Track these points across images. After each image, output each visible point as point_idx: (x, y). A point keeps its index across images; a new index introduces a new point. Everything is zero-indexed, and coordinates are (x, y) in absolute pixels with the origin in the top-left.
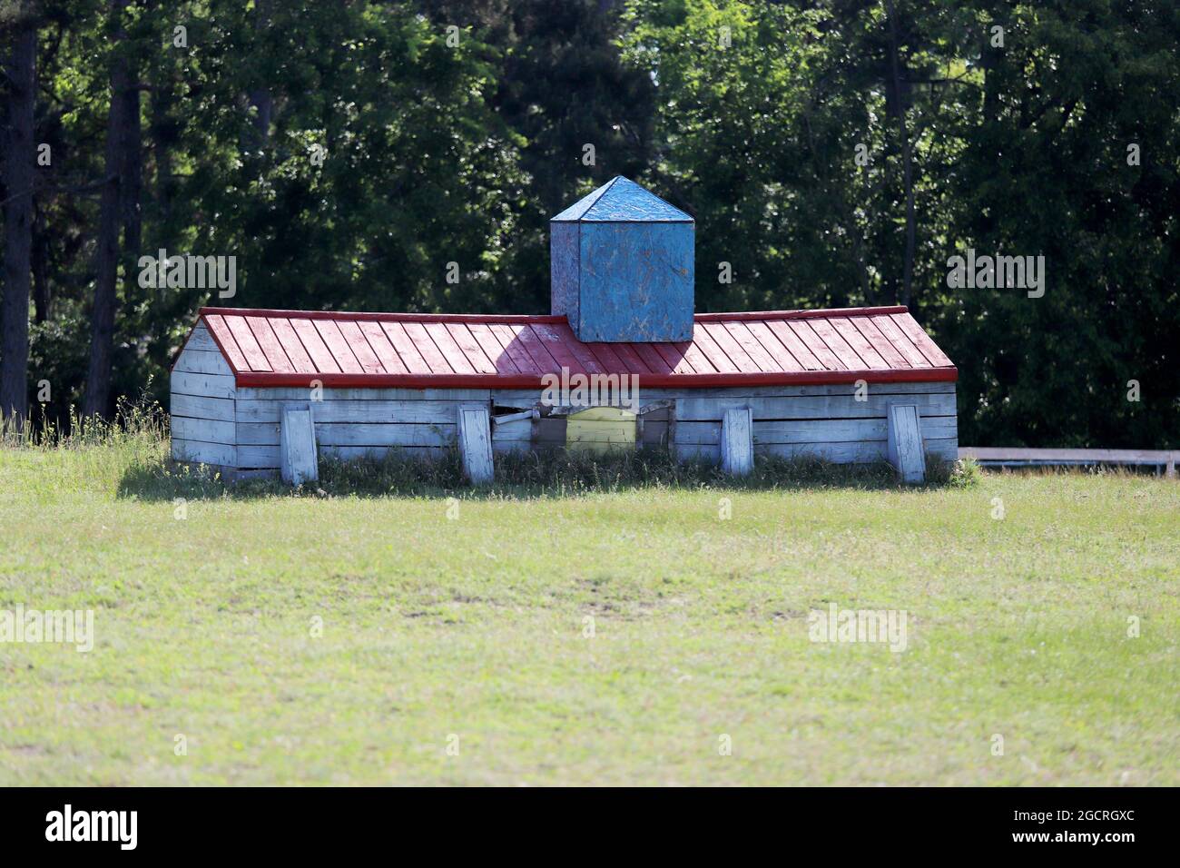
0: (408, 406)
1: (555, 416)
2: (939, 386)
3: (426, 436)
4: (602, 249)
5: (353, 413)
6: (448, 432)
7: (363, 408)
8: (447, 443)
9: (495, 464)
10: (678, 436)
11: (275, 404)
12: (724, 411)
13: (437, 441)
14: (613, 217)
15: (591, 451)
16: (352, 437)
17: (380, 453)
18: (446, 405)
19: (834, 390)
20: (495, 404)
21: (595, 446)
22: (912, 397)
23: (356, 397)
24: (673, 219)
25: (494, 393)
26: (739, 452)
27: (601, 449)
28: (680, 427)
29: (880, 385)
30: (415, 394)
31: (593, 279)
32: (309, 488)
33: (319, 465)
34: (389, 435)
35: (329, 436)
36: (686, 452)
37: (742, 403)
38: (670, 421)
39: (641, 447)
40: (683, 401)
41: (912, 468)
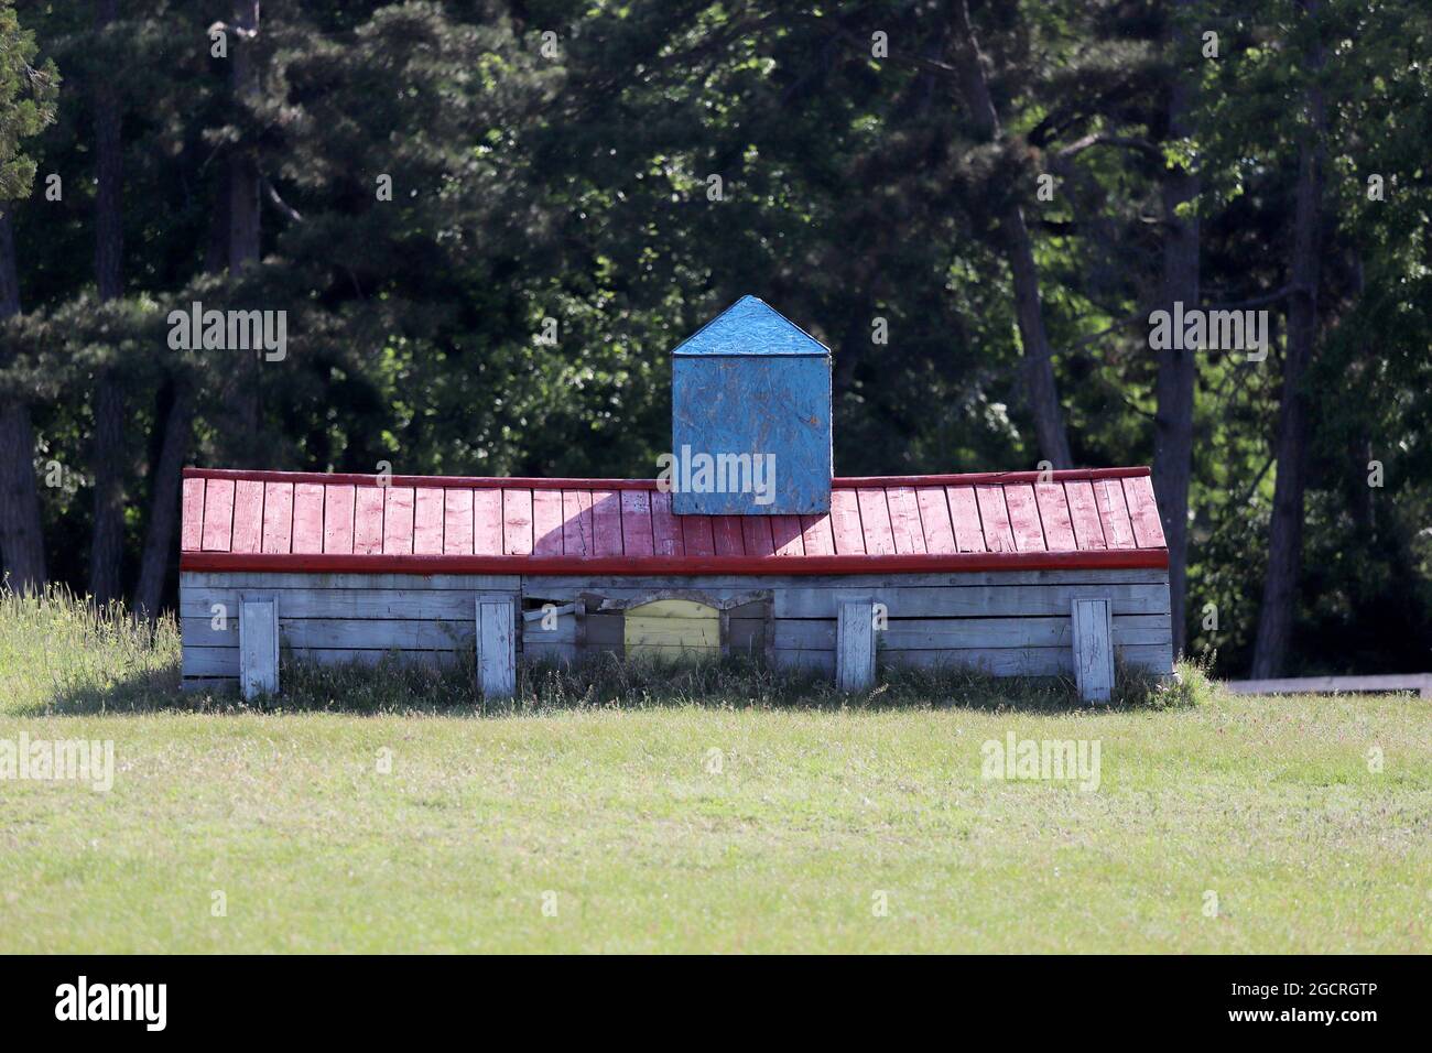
0: (409, 597)
1: (606, 611)
2: (1144, 574)
3: (434, 637)
4: (701, 392)
5: (336, 605)
6: (464, 631)
7: (350, 598)
8: (462, 646)
9: (518, 673)
10: (779, 638)
11: (232, 592)
12: (841, 604)
13: (448, 644)
14: (716, 351)
15: (658, 661)
16: (335, 637)
17: (373, 658)
18: (466, 596)
19: (997, 578)
20: (525, 596)
21: (665, 651)
22: (1107, 589)
23: (341, 586)
24: (800, 352)
25: (526, 581)
26: (857, 659)
27: (672, 654)
28: (782, 627)
29: (1061, 573)
30: (420, 581)
31: (690, 431)
32: (264, 703)
33: (281, 673)
34: (385, 635)
35: (302, 635)
36: (788, 659)
37: (867, 595)
38: (766, 618)
39: (727, 652)
40: (784, 592)
41: (1095, 683)
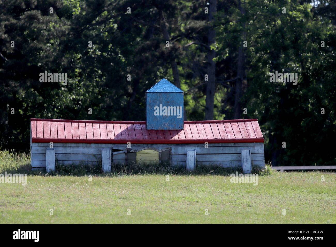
0: (86, 149)
1: (132, 152)
2: (258, 144)
3: (92, 158)
4: (153, 101)
5: (68, 150)
6: (99, 157)
7: (72, 149)
8: (98, 160)
9: (112, 167)
10: (173, 159)
11: (44, 148)
12: (187, 151)
13: (95, 160)
14: (157, 91)
15: (144, 164)
16: (68, 158)
17: (77, 163)
18: (98, 148)
19: (224, 145)
20: (113, 148)
21: (146, 161)
22: (250, 147)
23: (70, 146)
24: (177, 92)
25: (113, 145)
26: (191, 163)
27: (148, 162)
28: (173, 156)
29: (239, 144)
30: (88, 145)
31: (151, 110)
32: (52, 173)
33: (56, 166)
34: (80, 158)
35: (60, 157)
36: (175, 163)
37: (193, 148)
38: (170, 154)
39: (161, 162)
40: (174, 148)
41: (247, 169)
